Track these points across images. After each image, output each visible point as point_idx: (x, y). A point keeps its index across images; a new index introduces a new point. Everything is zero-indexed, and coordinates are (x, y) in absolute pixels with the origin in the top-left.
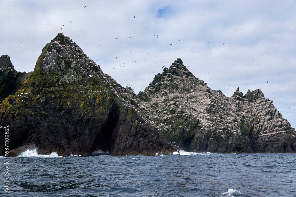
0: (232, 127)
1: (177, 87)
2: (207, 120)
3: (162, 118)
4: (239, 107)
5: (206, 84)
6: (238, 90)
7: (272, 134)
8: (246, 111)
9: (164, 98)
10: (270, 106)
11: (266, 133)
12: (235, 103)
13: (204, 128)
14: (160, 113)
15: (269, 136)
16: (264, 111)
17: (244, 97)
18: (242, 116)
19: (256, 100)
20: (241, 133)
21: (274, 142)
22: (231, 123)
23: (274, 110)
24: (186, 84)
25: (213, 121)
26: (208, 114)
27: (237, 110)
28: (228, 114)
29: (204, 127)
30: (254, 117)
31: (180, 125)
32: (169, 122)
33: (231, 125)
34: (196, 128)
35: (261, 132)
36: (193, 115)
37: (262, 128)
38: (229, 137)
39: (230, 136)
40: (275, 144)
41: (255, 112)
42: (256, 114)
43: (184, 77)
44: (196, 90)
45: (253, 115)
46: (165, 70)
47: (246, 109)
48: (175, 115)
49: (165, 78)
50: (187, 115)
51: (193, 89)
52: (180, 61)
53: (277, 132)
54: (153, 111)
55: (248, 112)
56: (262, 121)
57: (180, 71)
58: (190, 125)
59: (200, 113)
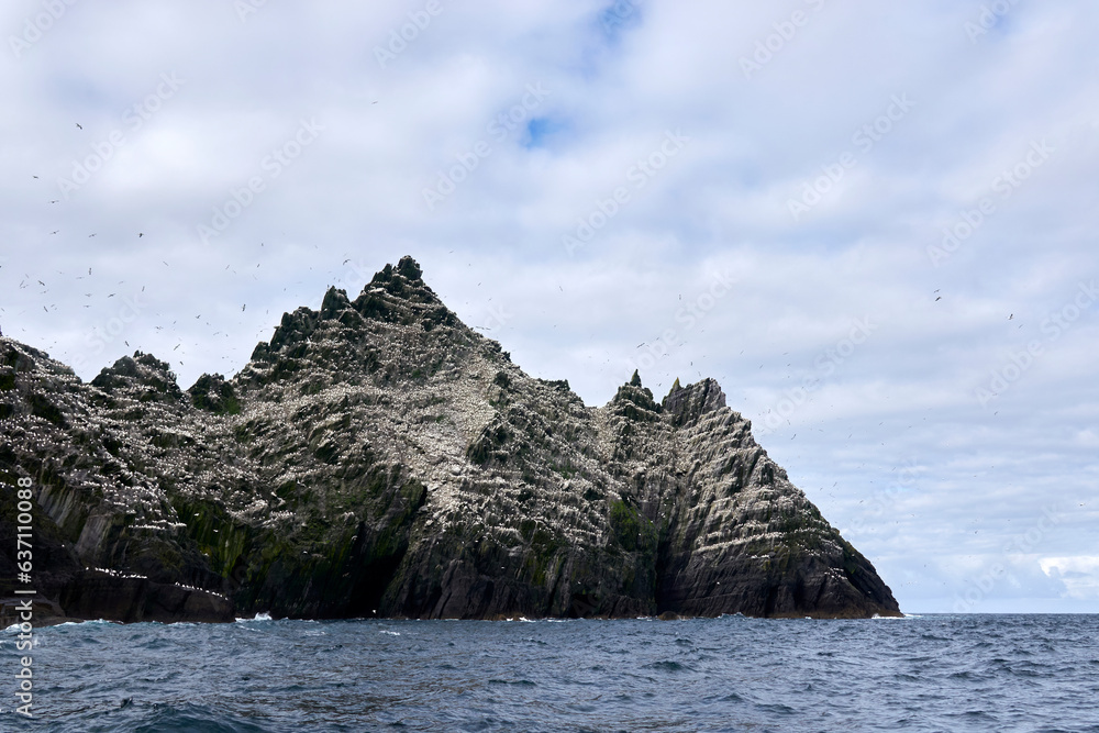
0: (571, 519)
1: (372, 363)
2: (461, 489)
3: (272, 480)
4: (626, 442)
5: (507, 356)
6: (636, 380)
7: (732, 546)
8: (651, 459)
9: (306, 400)
10: (740, 442)
11: (715, 540)
12: (614, 428)
13: (436, 520)
14: (270, 459)
15: (723, 551)
16: (718, 459)
17: (658, 409)
18: (631, 478)
19: (697, 417)
20: (606, 540)
21: (734, 575)
22: (569, 501)
23: (750, 456)
24: (419, 353)
25: (487, 493)
26: (470, 467)
27: (615, 456)
28: (569, 470)
29: (436, 515)
30: (682, 483)
31: (347, 509)
32: (302, 496)
33: (566, 510)
34: (413, 520)
35: (700, 539)
36: (411, 470)
37: (702, 523)
38: (546, 554)
39: (552, 551)
40: (737, 582)
41: (688, 462)
42: (690, 472)
43: (417, 327)
44: (456, 376)
45: (679, 474)
46: (334, 299)
47: (653, 451)
48: (335, 468)
49: (326, 327)
50: (384, 467)
51: (443, 372)
52: (409, 267)
53: (751, 539)
54: (238, 452)
55: (660, 461)
56: (706, 496)
57: (404, 305)
58: (390, 509)
59: (438, 463)
